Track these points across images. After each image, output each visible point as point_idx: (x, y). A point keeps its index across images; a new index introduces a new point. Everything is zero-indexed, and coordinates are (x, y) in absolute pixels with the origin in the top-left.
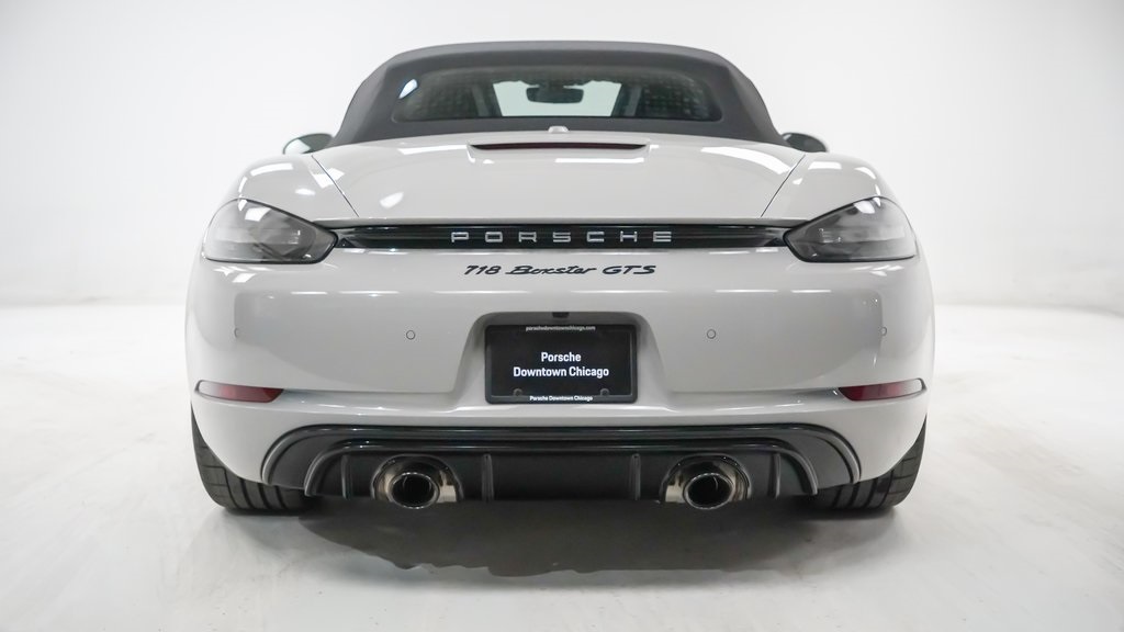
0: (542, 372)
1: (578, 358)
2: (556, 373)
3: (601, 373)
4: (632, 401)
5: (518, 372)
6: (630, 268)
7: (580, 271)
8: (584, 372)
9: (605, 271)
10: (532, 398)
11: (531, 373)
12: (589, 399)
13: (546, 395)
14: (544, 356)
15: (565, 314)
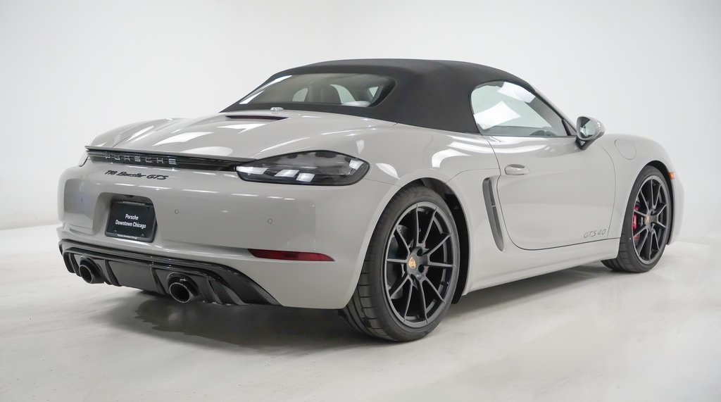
0: (125, 223)
1: (137, 218)
2: (129, 224)
3: (143, 226)
4: (152, 241)
5: (118, 223)
6: (158, 176)
8: (137, 225)
9: (148, 177)
10: (118, 235)
11: (121, 223)
12: (136, 238)
13: (123, 234)
14: (127, 216)
15: (132, 196)
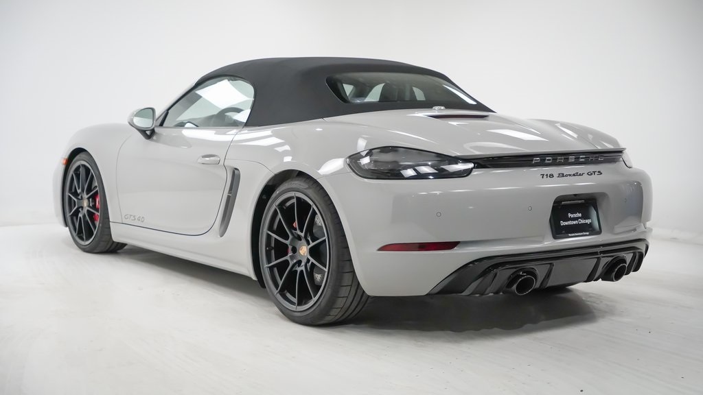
0: (570, 223)
1: (580, 215)
2: (575, 222)
3: (589, 221)
4: (600, 234)
5: (563, 223)
6: (595, 172)
7: (580, 175)
8: (583, 221)
9: (588, 174)
10: (570, 235)
11: (566, 223)
12: (588, 233)
13: (574, 233)
14: (570, 215)
15: (575, 195)
